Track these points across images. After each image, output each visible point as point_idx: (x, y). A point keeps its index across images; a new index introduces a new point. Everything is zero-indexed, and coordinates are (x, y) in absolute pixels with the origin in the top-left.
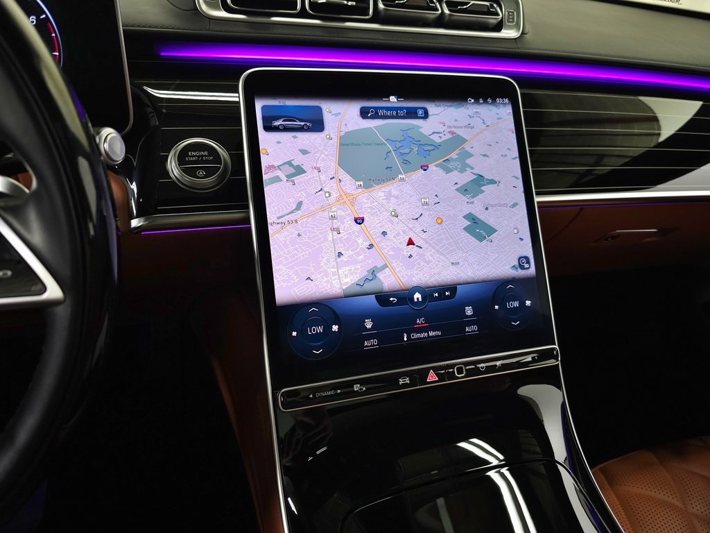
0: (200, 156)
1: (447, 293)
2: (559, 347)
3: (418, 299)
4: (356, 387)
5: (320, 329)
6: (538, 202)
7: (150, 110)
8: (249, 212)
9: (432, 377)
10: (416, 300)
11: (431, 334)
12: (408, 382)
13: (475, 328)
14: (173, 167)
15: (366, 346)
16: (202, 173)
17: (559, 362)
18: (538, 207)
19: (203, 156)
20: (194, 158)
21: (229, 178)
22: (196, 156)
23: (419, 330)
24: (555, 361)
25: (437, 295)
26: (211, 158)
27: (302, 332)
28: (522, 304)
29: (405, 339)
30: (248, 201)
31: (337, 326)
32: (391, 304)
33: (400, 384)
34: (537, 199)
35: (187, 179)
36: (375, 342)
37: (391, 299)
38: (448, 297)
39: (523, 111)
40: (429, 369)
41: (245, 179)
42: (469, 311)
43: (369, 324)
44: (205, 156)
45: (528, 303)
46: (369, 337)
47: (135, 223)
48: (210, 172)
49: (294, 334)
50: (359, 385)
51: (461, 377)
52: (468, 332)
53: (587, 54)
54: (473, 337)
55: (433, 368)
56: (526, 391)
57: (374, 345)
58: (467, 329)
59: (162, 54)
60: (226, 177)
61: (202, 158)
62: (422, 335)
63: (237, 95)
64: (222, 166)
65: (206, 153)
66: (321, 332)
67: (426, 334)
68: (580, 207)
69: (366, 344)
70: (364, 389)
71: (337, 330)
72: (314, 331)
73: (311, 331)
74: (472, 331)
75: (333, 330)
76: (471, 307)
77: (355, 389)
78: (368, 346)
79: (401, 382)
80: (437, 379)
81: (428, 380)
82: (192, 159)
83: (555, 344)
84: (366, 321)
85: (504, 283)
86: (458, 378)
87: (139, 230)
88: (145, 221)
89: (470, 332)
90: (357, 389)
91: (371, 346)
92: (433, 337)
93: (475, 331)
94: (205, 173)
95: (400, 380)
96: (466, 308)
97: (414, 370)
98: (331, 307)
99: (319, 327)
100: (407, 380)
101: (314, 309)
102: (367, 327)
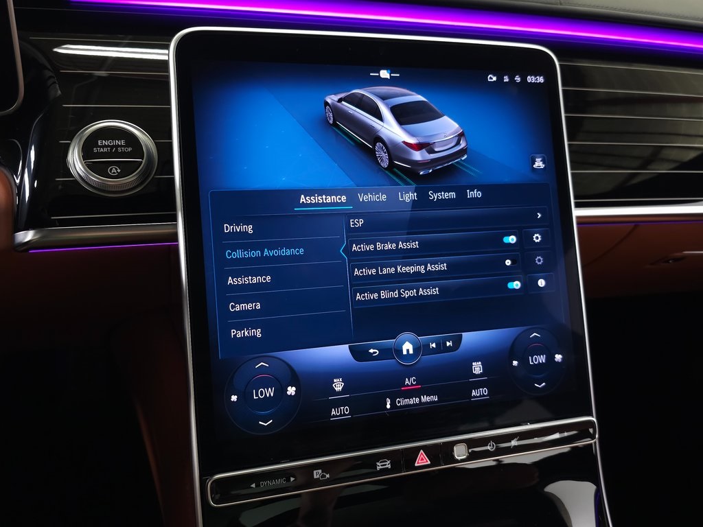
0: (112, 147)
1: (448, 344)
2: (598, 418)
3: (408, 351)
4: (317, 474)
5: (270, 392)
6: (578, 218)
8: (176, 226)
9: (422, 460)
10: (405, 352)
11: (425, 399)
12: (389, 466)
13: (484, 391)
14: (75, 161)
15: (334, 416)
16: (115, 170)
17: (596, 440)
18: (578, 224)
19: (118, 146)
20: (105, 150)
21: (153, 177)
22: (108, 146)
23: (409, 394)
24: (590, 439)
25: (434, 345)
26: (130, 149)
27: (245, 396)
28: (550, 358)
29: (388, 406)
30: (175, 209)
31: (294, 389)
32: (371, 357)
33: (378, 468)
34: (577, 213)
35: (95, 178)
36: (346, 409)
37: (371, 351)
38: (450, 349)
39: (563, 91)
40: (417, 449)
41: (173, 180)
42: (477, 368)
43: (338, 386)
44: (121, 146)
45: (558, 357)
46: (337, 404)
47: (21, 236)
48: (127, 169)
49: (234, 398)
50: (320, 471)
51: (462, 460)
52: (475, 397)
53: (653, 14)
54: (481, 404)
55: (424, 448)
57: (345, 415)
58: (474, 393)
60: (150, 174)
61: (117, 150)
62: (412, 401)
63: (166, 52)
64: (144, 161)
65: (123, 142)
66: (272, 395)
67: (417, 399)
68: (633, 224)
69: (333, 413)
70: (328, 476)
71: (293, 393)
72: (262, 394)
73: (257, 395)
74: (480, 396)
75: (289, 393)
76: (480, 363)
77: (315, 477)
78: (337, 416)
79: (379, 466)
80: (429, 462)
81: (416, 465)
82: (102, 150)
83: (591, 415)
84: (335, 381)
85: (527, 330)
86: (458, 461)
87: (25, 248)
88: (34, 235)
89: (477, 397)
90: (318, 476)
91: (341, 415)
92: (427, 403)
93: (484, 396)
94: (119, 171)
95: (378, 464)
96: (473, 364)
97: (398, 450)
98: (287, 361)
99: (270, 389)
100: (387, 463)
101: (262, 363)
102: (336, 389)
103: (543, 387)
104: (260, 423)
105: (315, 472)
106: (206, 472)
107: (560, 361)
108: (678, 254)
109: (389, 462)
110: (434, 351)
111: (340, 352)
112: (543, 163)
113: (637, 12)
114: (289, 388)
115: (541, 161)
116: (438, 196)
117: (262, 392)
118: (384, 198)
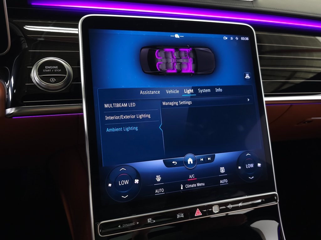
0: (52, 69)
1: (209, 159)
2: (278, 193)
3: (190, 162)
4: (149, 221)
5: (127, 182)
6: (266, 101)
7: (22, 39)
8: (82, 105)
9: (198, 213)
10: (189, 163)
11: (199, 185)
12: (183, 216)
13: (226, 181)
14: (35, 76)
15: (157, 193)
16: (53, 80)
17: (278, 203)
18: (266, 104)
19: (55, 69)
20: (49, 70)
21: (71, 83)
22: (50, 69)
23: (191, 182)
24: (276, 202)
25: (202, 160)
26: (60, 70)
27: (115, 184)
28: (256, 165)
29: (182, 188)
30: (82, 98)
31: (138, 180)
32: (173, 165)
33: (178, 217)
34: (265, 99)
35: (44, 83)
36: (162, 190)
37: (174, 162)
38: (209, 161)
39: (258, 45)
40: (196, 208)
41: (81, 84)
42: (222, 170)
43: (158, 179)
44: (56, 69)
45: (259, 165)
46: (159, 187)
47: (9, 111)
48: (59, 79)
49: (110, 185)
50: (151, 219)
51: (217, 213)
52: (222, 183)
54: (224, 186)
55: (199, 207)
56: (257, 225)
57: (162, 192)
58: (221, 182)
59: (33, 4)
60: (69, 82)
61: (54, 71)
62: (193, 186)
63: (77, 29)
64: (67, 76)
65: (57, 67)
66: (128, 183)
67: (195, 185)
68: (290, 104)
69: (156, 191)
70: (154, 221)
71: (138, 183)
72: (123, 183)
73: (121, 184)
74: (224, 183)
75: (135, 182)
76: (224, 168)
77: (148, 222)
78: (158, 193)
79: (178, 216)
80: (201, 214)
81: (195, 215)
82: (47, 71)
83: (275, 191)
84: (157, 176)
85: (244, 152)
86: (215, 214)
87: (11, 116)
88: (15, 110)
89: (223, 183)
90: (150, 222)
91: (160, 193)
92: (200, 186)
93: (226, 183)
94: (55, 80)
95: (178, 215)
96: (221, 168)
97: (187, 209)
98: (134, 167)
99: (127, 181)
100: (182, 215)
101: (123, 169)
102: (157, 180)
103: (253, 178)
104: (122, 197)
105: (148, 219)
106: (97, 220)
107: (260, 166)
108: (309, 119)
109: (183, 214)
110: (202, 162)
111: (159, 163)
112: (250, 76)
113: (287, 11)
114: (136, 180)
115: (249, 75)
116: (202, 91)
117: (123, 182)
118: (178, 92)
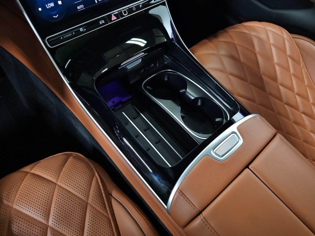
4: (81, 29)
5: (52, 5)
9: (114, 18)
12: (104, 22)
15: (79, 9)
27: (44, 8)
29: (96, 2)
33: (101, 24)
36: (82, 6)
40: (111, 14)
46: (78, 5)
49: (40, 9)
50: (82, 29)
51: (126, 15)
55: (113, 14)
57: (82, 8)
70: (85, 30)
71: (61, 4)
73: (48, 7)
75: (59, 4)
77: (81, 31)
80: (116, 18)
81: (112, 20)
95: (100, 22)
97: (105, 16)
104: (54, 17)
109: (103, 21)
114: (59, 2)
117: (49, 5)
